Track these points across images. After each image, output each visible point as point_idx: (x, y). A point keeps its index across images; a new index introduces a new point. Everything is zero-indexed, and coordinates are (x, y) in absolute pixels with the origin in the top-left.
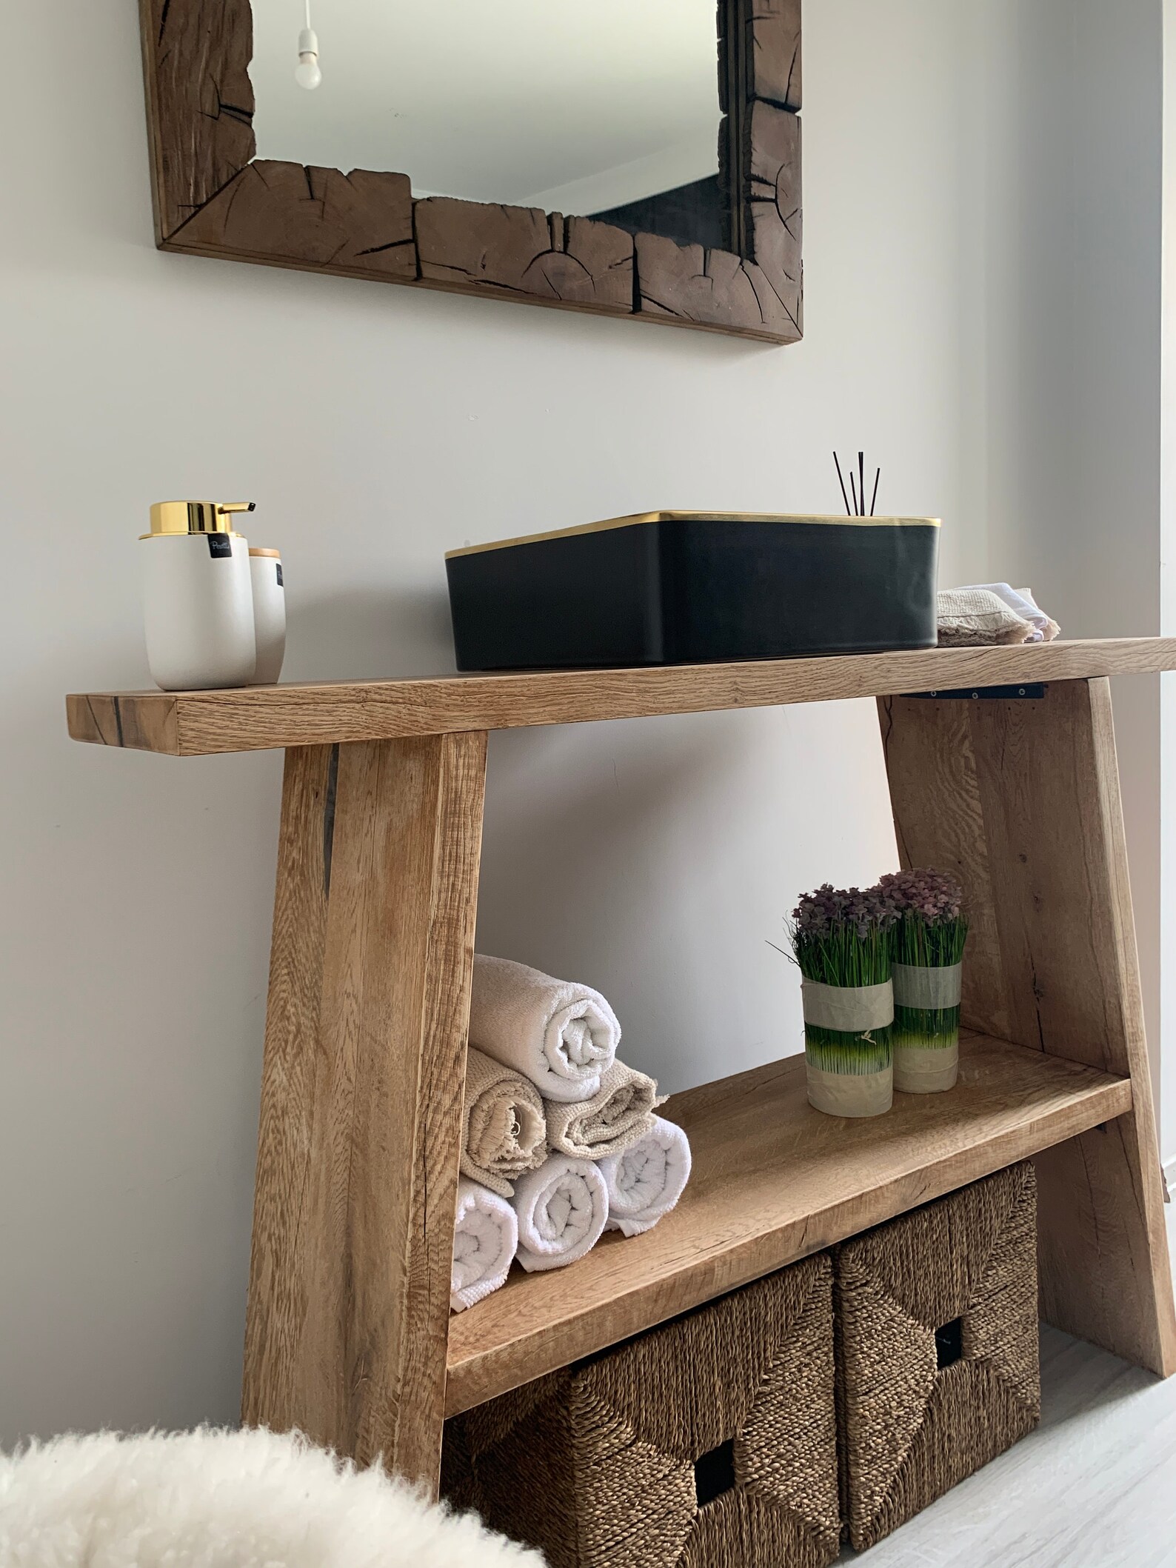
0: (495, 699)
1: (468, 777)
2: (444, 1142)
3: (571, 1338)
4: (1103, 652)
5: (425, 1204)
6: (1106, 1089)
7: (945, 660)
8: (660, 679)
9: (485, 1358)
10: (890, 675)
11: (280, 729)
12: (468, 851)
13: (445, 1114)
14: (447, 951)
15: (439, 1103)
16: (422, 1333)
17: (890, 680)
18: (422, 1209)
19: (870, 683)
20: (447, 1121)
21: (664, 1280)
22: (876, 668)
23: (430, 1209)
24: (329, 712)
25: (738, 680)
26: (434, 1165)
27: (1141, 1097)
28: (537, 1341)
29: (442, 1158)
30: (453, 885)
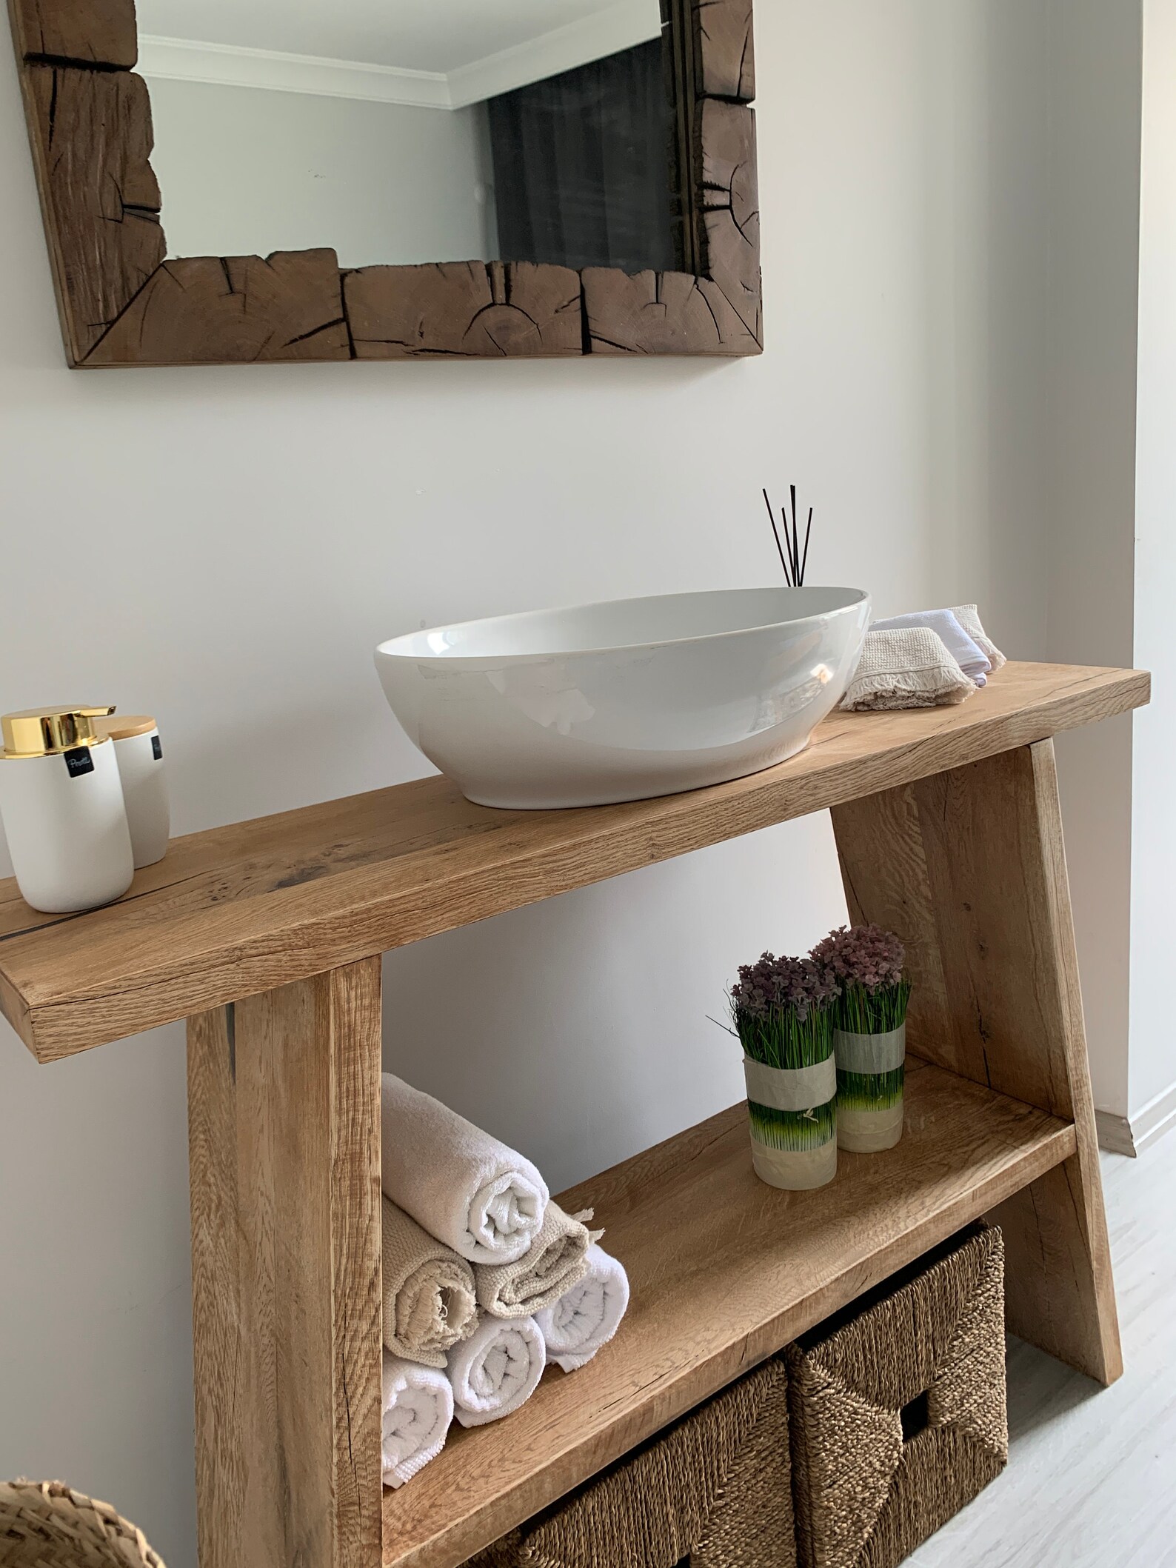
0: (387, 920)
1: (362, 1008)
2: (364, 1366)
3: (510, 1509)
4: (1046, 713)
5: (349, 1428)
6: (1050, 1139)
7: (875, 763)
8: (569, 854)
9: (423, 1549)
10: (817, 791)
11: (147, 1011)
12: (367, 1082)
13: (363, 1339)
14: (352, 1185)
15: (356, 1331)
16: (354, 1545)
17: (818, 796)
18: (347, 1433)
19: (798, 803)
20: (366, 1346)
21: (602, 1431)
22: (801, 788)
23: (353, 1432)
24: (201, 981)
25: (654, 834)
26: (356, 1388)
27: (1085, 1138)
28: (476, 1520)
29: (363, 1381)
30: (353, 1119)
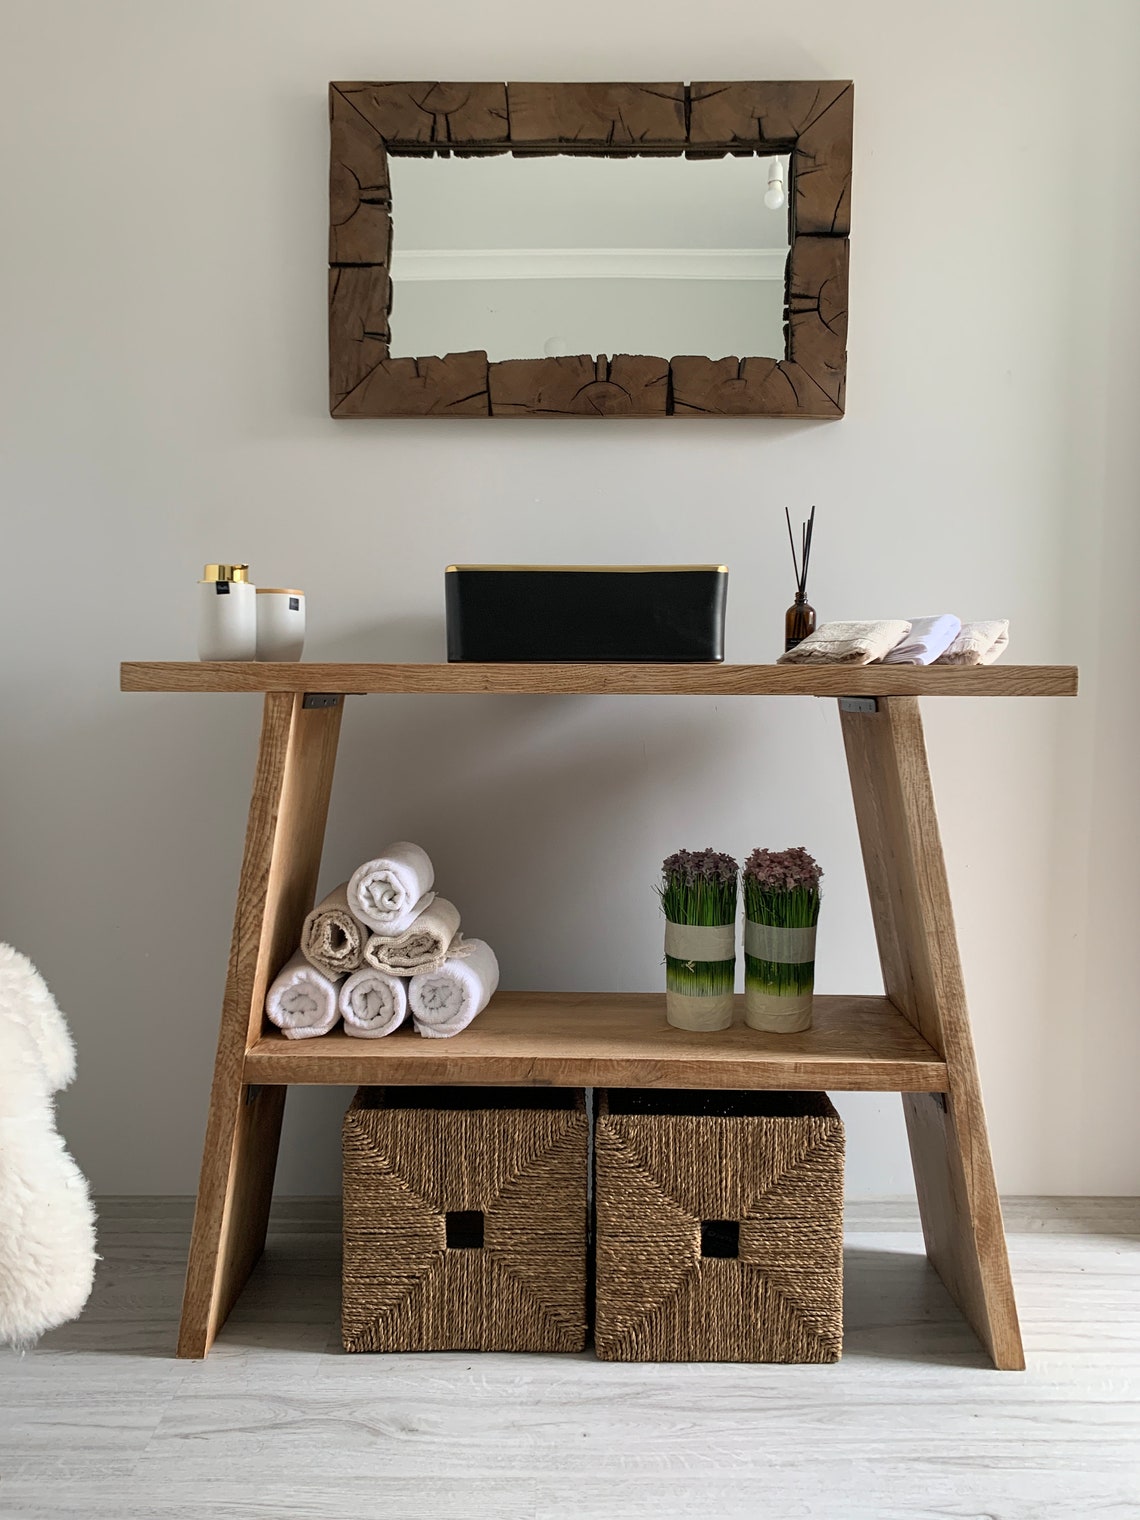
0: (300, 675)
1: (279, 718)
2: (251, 923)
3: (331, 1069)
4: (912, 674)
5: (238, 954)
8: (421, 670)
9: (270, 1058)
11: (170, 681)
12: (278, 760)
13: (254, 907)
14: (260, 815)
15: (250, 900)
16: (231, 1028)
18: (236, 957)
20: (255, 912)
21: (404, 1058)
23: (240, 959)
24: (198, 675)
26: (246, 933)
27: (957, 1081)
28: (306, 1061)
29: (250, 931)
30: (267, 778)
